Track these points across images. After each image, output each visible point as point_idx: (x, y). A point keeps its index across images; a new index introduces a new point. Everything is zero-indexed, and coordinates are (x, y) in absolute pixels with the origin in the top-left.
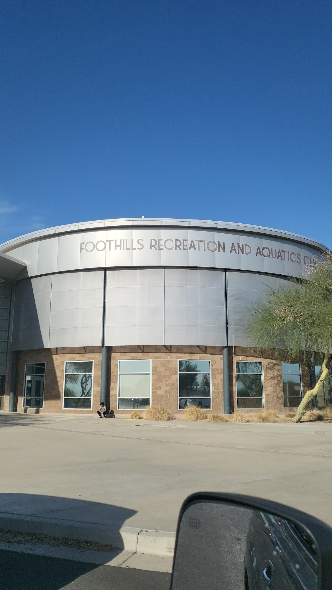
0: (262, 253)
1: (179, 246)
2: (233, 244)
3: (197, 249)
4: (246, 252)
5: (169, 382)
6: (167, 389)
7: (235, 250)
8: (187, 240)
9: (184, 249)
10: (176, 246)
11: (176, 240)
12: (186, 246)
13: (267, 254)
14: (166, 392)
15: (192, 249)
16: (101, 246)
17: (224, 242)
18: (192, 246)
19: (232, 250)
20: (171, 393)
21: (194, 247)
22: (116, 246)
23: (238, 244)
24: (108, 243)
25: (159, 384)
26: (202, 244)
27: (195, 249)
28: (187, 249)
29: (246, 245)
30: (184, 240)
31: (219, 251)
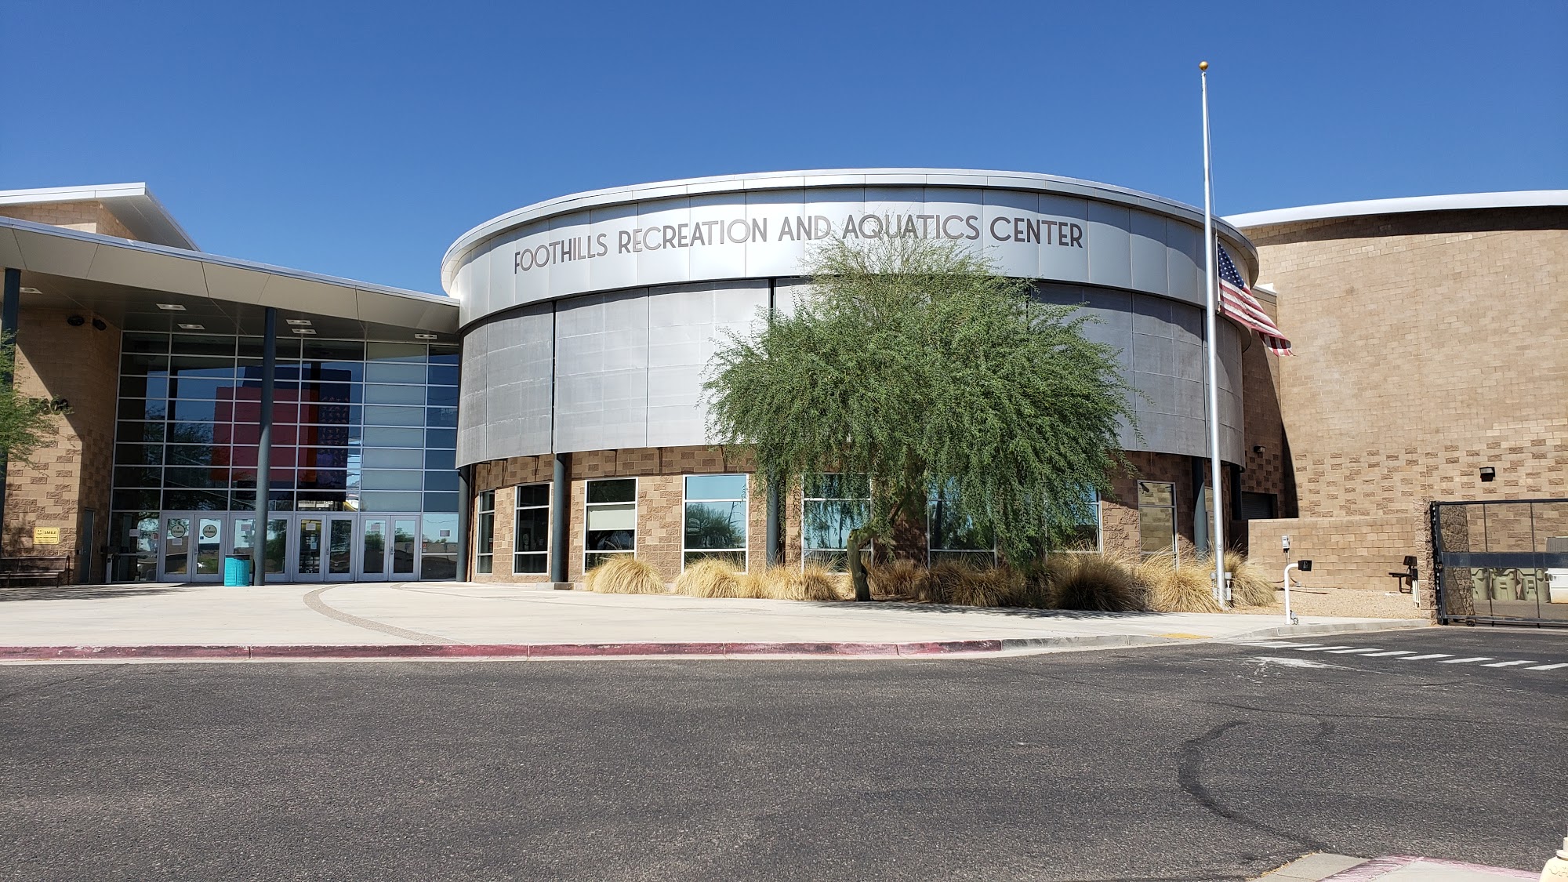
0: (861, 229)
1: (670, 241)
2: (786, 219)
3: (706, 240)
4: (816, 233)
5: (667, 520)
6: (663, 533)
7: (790, 233)
8: (686, 225)
9: (680, 245)
10: (665, 241)
11: (665, 228)
12: (685, 237)
13: (873, 231)
14: (661, 539)
15: (698, 242)
16: (541, 257)
17: (765, 220)
18: (697, 236)
19: (783, 233)
20: (670, 542)
21: (701, 238)
22: (564, 253)
23: (799, 218)
24: (551, 249)
25: (649, 525)
26: (716, 229)
27: (703, 243)
28: (686, 245)
29: (817, 218)
30: (680, 226)
31: (754, 241)
